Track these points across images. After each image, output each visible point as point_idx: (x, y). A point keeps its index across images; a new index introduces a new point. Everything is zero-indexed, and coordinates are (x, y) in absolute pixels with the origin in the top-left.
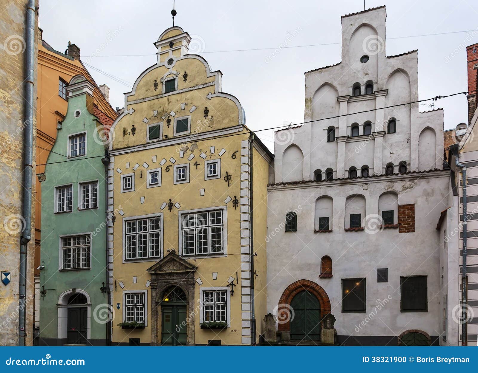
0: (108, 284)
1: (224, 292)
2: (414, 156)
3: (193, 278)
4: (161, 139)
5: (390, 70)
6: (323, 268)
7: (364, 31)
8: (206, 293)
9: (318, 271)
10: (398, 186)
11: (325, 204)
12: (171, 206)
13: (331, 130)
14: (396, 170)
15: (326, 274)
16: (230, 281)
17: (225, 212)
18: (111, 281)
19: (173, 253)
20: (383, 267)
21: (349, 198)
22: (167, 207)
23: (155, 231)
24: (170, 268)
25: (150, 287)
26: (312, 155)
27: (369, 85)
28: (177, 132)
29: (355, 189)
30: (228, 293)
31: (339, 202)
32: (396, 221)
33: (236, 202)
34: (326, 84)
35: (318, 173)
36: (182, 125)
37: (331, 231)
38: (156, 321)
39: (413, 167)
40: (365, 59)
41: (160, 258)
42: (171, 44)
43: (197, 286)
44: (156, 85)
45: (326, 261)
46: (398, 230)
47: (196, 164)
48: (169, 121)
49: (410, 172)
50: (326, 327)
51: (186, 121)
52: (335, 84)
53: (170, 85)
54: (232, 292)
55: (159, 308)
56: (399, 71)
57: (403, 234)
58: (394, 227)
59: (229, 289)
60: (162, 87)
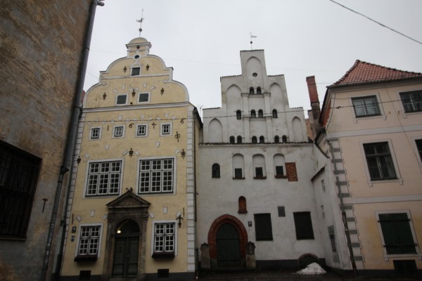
0: (65, 217)
1: (172, 225)
2: (291, 133)
3: (147, 213)
4: (126, 104)
5: (271, 83)
6: (240, 206)
7: (253, 60)
8: (157, 225)
9: (237, 208)
10: (283, 151)
11: (238, 159)
12: (131, 153)
13: (239, 113)
14: (281, 140)
15: (243, 210)
16: (178, 215)
17: (175, 161)
18: (69, 214)
19: (130, 191)
20: (281, 205)
21: (255, 156)
22: (128, 154)
23: (115, 172)
24: (127, 204)
25: (107, 220)
26: (228, 126)
27: (259, 89)
28: (140, 101)
29: (258, 150)
30: (176, 225)
31: (248, 158)
32: (285, 173)
33: (183, 154)
34: (233, 85)
35: (232, 139)
36: (144, 97)
37: (244, 178)
38: (109, 252)
39: (291, 139)
40: (255, 75)
41: (118, 194)
42: (138, 47)
43: (149, 219)
44: (125, 69)
45: (242, 200)
46: (287, 180)
47: (154, 124)
48: (134, 94)
49: (290, 142)
50: (249, 253)
51: (147, 95)
52: (239, 86)
53: (136, 71)
54: (180, 224)
55: (113, 240)
56: (275, 84)
57: (291, 182)
58: (285, 177)
59: (177, 222)
60: (130, 72)
